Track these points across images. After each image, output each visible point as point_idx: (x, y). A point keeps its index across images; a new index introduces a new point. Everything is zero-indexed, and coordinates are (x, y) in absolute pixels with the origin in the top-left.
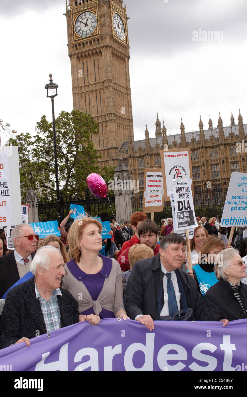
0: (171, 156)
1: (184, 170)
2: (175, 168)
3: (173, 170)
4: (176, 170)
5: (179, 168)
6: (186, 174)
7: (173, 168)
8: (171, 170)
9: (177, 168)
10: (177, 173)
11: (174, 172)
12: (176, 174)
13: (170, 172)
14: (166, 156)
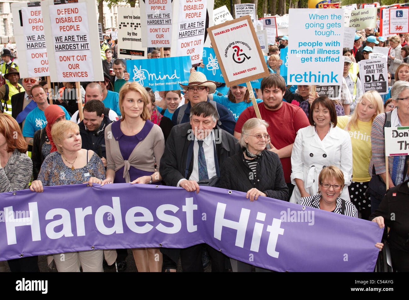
0: (223, 32)
1: (246, 45)
2: (233, 46)
3: (229, 48)
4: (233, 48)
5: (237, 45)
6: (250, 49)
7: (230, 46)
8: (227, 49)
9: (235, 45)
10: (235, 51)
11: (231, 51)
12: (236, 53)
13: (226, 52)
14: (216, 34)
